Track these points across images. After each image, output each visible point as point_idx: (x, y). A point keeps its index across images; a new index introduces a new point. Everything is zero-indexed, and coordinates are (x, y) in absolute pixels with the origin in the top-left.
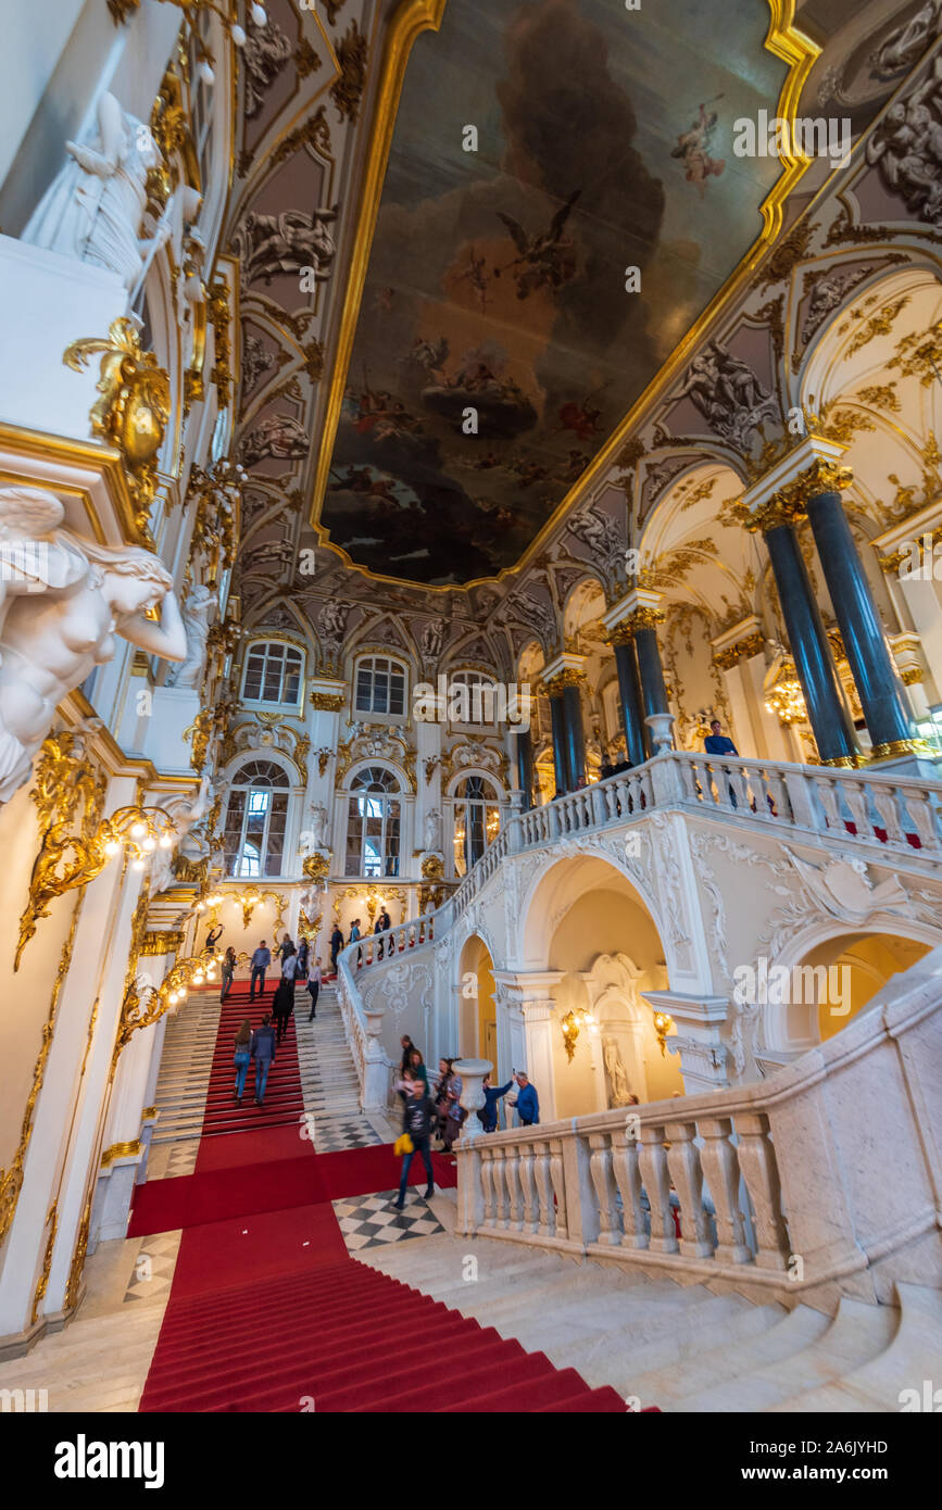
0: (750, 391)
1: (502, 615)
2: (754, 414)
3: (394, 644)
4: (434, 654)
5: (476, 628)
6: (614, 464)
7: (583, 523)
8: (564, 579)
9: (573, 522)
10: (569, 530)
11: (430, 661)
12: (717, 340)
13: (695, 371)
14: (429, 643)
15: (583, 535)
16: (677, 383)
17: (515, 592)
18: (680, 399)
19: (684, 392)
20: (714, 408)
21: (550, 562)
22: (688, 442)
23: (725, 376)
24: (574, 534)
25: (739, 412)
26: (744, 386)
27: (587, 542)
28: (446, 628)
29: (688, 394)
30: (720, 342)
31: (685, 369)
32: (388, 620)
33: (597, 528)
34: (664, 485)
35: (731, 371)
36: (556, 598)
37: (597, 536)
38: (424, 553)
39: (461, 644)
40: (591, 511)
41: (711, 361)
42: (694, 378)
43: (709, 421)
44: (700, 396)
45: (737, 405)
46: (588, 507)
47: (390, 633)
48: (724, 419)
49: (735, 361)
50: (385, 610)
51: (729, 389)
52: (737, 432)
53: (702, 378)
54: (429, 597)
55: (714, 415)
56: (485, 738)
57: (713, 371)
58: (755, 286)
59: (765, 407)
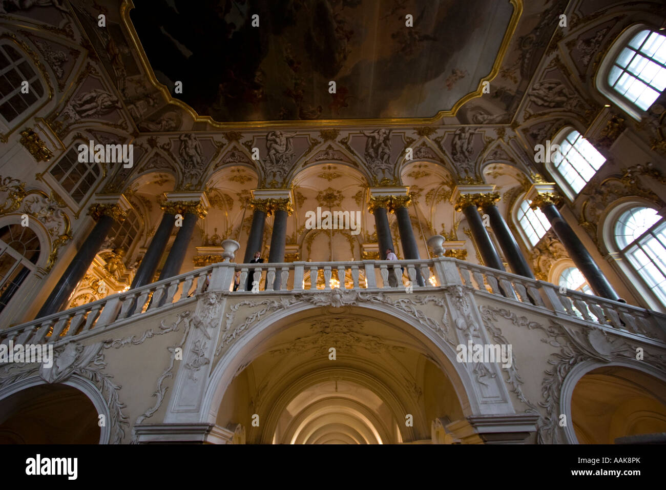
0: (386, 157)
1: (163, 140)
2: (383, 165)
3: (55, 72)
4: (79, 113)
5: (131, 130)
6: (321, 131)
7: (278, 140)
8: (233, 155)
9: (274, 134)
10: (267, 136)
11: (72, 114)
12: (393, 131)
13: (378, 132)
14: (87, 102)
15: (271, 144)
16: (370, 130)
17: (193, 136)
18: (365, 136)
19: (368, 135)
20: (371, 150)
21: (237, 140)
22: (352, 152)
23: (383, 144)
24: (267, 140)
25: (378, 160)
26: (386, 153)
27: (269, 150)
28: (112, 108)
29: (369, 137)
30: (393, 133)
31: (377, 128)
32: (75, 53)
33: (281, 149)
34: (327, 159)
35: (386, 145)
36: (218, 160)
37: (277, 152)
38: (188, 53)
39: (105, 128)
40: (287, 139)
41: (385, 135)
42: (376, 134)
43: (366, 153)
44: (371, 142)
45: (379, 157)
46: (289, 135)
47: (62, 62)
48: (371, 157)
49: (389, 143)
50: (85, 45)
51: (380, 150)
52: (373, 166)
53: (377, 137)
54: (136, 77)
55: (369, 153)
56: (66, 206)
57: (382, 139)
58: (414, 129)
59: (388, 167)
